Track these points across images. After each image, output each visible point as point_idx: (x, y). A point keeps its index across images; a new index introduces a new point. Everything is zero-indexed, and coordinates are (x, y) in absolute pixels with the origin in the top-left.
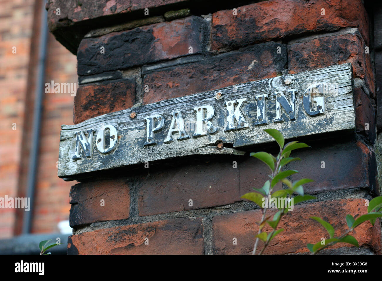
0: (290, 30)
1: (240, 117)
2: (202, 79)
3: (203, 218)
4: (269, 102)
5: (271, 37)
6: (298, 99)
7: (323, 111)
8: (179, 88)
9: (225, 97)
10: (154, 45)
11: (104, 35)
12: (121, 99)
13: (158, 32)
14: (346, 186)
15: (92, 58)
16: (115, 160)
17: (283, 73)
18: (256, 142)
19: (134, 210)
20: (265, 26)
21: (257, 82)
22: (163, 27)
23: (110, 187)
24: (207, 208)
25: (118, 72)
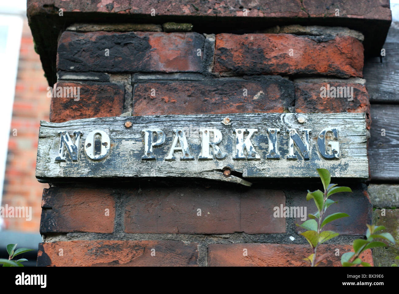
0: (301, 69)
1: (251, 147)
2: (202, 99)
3: (198, 244)
4: (281, 137)
5: (280, 71)
6: (311, 140)
7: (338, 156)
8: (176, 104)
9: (233, 124)
10: (150, 54)
11: (91, 31)
12: (108, 104)
13: (155, 41)
14: (351, 232)
15: (76, 53)
16: (107, 169)
17: (289, 110)
18: (267, 176)
19: (119, 225)
20: (273, 59)
21: (268, 115)
22: (160, 37)
23: (92, 197)
24: (203, 235)
25: (105, 75)
